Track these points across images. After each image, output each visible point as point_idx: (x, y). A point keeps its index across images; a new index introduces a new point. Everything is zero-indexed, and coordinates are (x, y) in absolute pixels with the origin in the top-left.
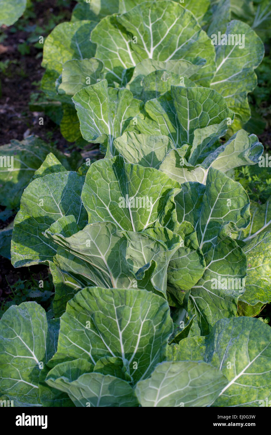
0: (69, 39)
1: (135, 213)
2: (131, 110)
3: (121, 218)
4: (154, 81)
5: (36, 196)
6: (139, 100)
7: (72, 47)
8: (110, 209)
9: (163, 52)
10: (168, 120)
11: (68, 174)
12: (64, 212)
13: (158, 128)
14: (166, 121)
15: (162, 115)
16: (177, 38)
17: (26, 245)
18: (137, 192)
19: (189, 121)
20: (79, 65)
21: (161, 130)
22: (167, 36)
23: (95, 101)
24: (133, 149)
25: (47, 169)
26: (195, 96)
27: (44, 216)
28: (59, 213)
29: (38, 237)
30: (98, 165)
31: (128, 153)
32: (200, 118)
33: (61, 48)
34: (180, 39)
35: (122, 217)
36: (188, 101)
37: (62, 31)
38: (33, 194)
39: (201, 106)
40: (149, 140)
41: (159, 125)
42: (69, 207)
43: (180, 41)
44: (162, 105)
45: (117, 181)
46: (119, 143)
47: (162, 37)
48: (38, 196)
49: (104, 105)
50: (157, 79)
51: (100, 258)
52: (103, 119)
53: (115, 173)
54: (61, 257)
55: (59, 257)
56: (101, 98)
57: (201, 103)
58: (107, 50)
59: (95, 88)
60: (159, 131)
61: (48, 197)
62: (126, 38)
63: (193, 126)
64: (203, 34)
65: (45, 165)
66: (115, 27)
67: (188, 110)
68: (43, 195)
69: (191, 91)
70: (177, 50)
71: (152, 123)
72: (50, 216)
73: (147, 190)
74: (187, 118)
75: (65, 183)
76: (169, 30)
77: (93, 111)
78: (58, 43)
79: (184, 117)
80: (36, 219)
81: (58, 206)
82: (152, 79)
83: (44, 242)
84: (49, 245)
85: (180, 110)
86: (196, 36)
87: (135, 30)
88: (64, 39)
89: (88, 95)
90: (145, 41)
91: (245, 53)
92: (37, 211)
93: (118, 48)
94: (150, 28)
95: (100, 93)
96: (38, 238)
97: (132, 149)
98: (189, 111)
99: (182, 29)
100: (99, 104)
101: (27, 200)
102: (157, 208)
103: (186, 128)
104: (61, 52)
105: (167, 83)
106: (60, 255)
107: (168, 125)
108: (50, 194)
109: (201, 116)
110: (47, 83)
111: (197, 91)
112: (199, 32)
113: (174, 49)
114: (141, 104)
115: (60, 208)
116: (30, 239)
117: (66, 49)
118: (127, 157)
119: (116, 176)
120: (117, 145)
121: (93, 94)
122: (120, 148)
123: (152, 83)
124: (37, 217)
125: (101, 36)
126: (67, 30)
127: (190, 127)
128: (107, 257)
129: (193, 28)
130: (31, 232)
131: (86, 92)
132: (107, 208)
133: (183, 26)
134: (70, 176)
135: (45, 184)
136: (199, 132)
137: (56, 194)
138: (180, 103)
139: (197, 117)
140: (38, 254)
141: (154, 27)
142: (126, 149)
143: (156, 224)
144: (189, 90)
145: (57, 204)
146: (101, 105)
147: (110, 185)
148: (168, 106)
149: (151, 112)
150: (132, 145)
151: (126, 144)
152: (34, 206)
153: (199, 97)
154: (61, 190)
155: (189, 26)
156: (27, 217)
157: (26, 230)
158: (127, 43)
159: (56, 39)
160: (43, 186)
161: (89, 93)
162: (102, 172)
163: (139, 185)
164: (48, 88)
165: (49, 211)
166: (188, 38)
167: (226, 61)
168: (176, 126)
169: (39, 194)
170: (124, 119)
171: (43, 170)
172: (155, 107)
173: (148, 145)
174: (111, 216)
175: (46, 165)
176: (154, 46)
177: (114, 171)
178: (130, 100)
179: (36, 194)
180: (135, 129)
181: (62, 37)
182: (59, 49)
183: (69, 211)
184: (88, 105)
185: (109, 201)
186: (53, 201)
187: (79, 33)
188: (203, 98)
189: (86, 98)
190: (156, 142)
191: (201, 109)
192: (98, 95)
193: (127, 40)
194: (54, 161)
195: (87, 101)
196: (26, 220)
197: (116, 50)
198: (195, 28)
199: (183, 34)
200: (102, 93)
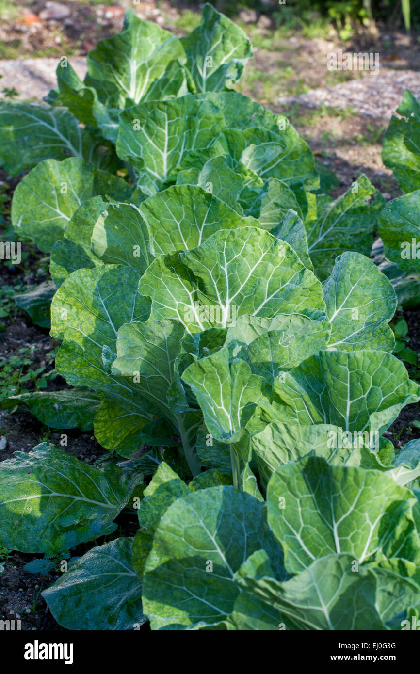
0: (89, 293)
1: (345, 541)
2: (250, 392)
3: (319, 551)
4: (267, 347)
5: (179, 526)
6: (259, 377)
7: (95, 305)
8: (302, 538)
9: (243, 305)
10: (310, 403)
11: (221, 490)
12: (223, 548)
13: (295, 417)
14: (306, 405)
15: (301, 396)
16: (266, 282)
17: (167, 603)
18: (352, 508)
19: (349, 403)
20: (141, 330)
21: (300, 419)
22: (249, 280)
23: (213, 379)
24: (281, 448)
25: (160, 487)
26: (361, 364)
27: (192, 555)
28: (216, 549)
29: (185, 588)
30: (284, 472)
31: (272, 455)
32: (368, 397)
33: (77, 309)
34: (271, 283)
35: (322, 549)
36: (349, 373)
37: (78, 281)
38: (175, 523)
39: (369, 379)
40: (308, 434)
41: (297, 411)
42: (229, 540)
43: (270, 287)
44: (298, 382)
45: (310, 495)
46: (259, 440)
47: (242, 283)
48: (182, 525)
49: (225, 385)
50: (271, 343)
51: (320, 611)
52: (223, 408)
53: (306, 483)
54: (241, 615)
55: (238, 616)
56: (221, 376)
57: (370, 374)
58: (162, 307)
59: (214, 361)
60: (297, 420)
61: (197, 526)
62: (188, 287)
63: (356, 410)
64: (309, 274)
65: (156, 481)
66: (172, 271)
67: (348, 385)
68: (190, 523)
69: (355, 357)
70: (266, 301)
71: (285, 409)
72: (202, 556)
73: (368, 505)
74: (346, 399)
75: (218, 505)
76: (251, 271)
77: (210, 395)
78: (71, 300)
79: (342, 397)
80: (182, 561)
81: (213, 539)
82: (264, 344)
83: (195, 596)
84: (203, 600)
85: (335, 387)
86: (298, 278)
87: (207, 273)
88: (83, 294)
89: (204, 371)
90: (220, 290)
91: (366, 300)
92: (182, 549)
93: (177, 303)
94: (226, 270)
95: (221, 368)
96: (185, 591)
97: (279, 448)
98: (350, 387)
99: (272, 269)
100: (219, 385)
101: (166, 534)
102: (377, 531)
103: (345, 414)
104: (77, 313)
105: (289, 349)
106: (240, 612)
107: (311, 410)
108: (199, 522)
109: (370, 393)
110: (64, 361)
111: (364, 356)
112: (303, 272)
113: (263, 300)
114: (263, 381)
115: (217, 543)
116: (172, 592)
117: (86, 308)
118: (271, 461)
119: (308, 486)
120: (257, 443)
121: (210, 369)
122: (261, 448)
123: (265, 350)
124: (182, 557)
125: (152, 285)
126: (85, 280)
127: (350, 411)
128: (331, 608)
129: (292, 267)
130: (172, 583)
131: (200, 367)
132: (298, 537)
133: (274, 264)
134: (224, 492)
135: (191, 509)
136: (376, 417)
137: (208, 521)
138: (338, 376)
139: (362, 396)
140: (188, 614)
141: (231, 269)
142: (270, 449)
143: (378, 555)
144: (352, 355)
145: (210, 536)
146: (221, 385)
147: (301, 501)
148: (306, 382)
149: (284, 393)
150: (280, 443)
151: (271, 442)
152: (177, 541)
153: (367, 364)
154: (214, 514)
155: (284, 264)
156: (165, 559)
157: (164, 579)
158: (190, 294)
159: (68, 294)
160: (189, 511)
161: (205, 368)
162: (289, 484)
163: (355, 497)
164: (66, 370)
165: (201, 548)
166: (284, 283)
167: (339, 314)
168: (322, 411)
169: (184, 524)
170: (241, 406)
171: (155, 489)
172: (289, 386)
173: (307, 442)
174: (304, 548)
175: (159, 480)
176: (230, 297)
177: (305, 480)
178: (248, 377)
179: (180, 523)
180: (262, 420)
181: (79, 291)
182: (74, 310)
183: (231, 546)
184: (202, 387)
185: (299, 525)
186: (205, 533)
187: (103, 284)
188: (372, 367)
189: (199, 377)
190: (318, 436)
191: (369, 384)
192: (218, 370)
193: (190, 291)
194: (169, 474)
195: (201, 381)
196: (163, 565)
197: (174, 306)
198: (294, 266)
199: (274, 276)
200: (223, 367)
